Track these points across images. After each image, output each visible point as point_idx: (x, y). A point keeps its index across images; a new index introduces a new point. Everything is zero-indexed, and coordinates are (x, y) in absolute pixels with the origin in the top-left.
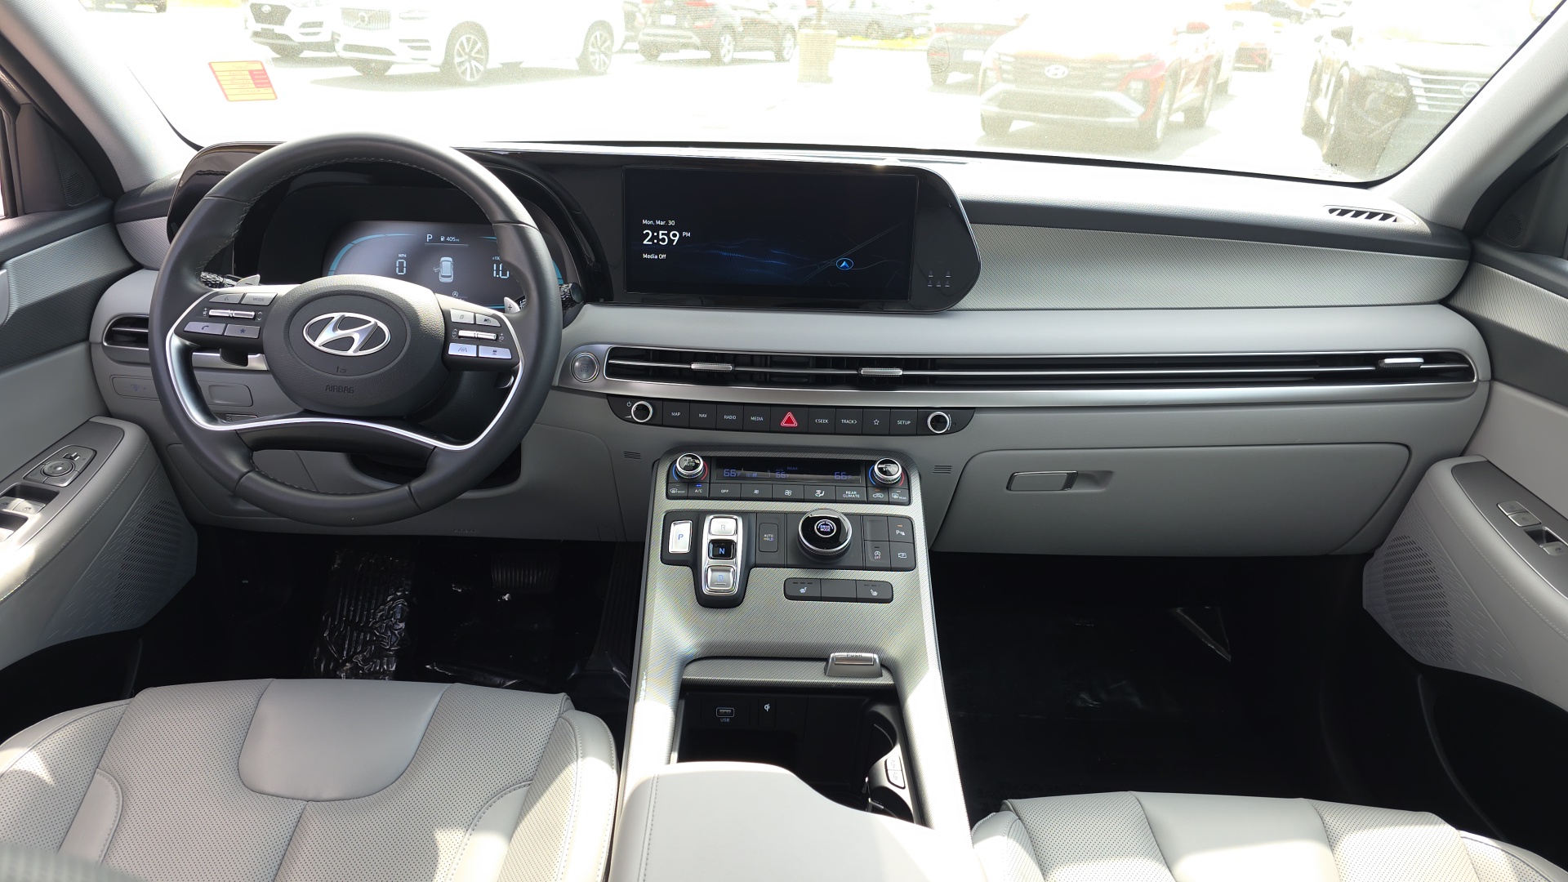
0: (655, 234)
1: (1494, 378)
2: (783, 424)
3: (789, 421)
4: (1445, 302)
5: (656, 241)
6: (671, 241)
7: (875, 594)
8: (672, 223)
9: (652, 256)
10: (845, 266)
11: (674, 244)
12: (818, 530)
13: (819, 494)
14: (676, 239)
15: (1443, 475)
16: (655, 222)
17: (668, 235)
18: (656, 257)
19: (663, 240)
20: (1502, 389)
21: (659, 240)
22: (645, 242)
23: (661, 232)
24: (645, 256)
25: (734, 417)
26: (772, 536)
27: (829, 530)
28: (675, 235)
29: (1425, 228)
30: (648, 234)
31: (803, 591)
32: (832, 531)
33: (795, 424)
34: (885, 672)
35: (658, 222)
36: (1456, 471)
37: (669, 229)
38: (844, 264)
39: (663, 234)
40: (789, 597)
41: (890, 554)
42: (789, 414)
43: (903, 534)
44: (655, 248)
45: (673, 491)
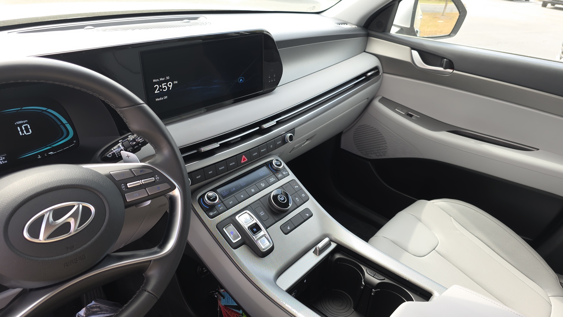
0: (161, 86)
1: (383, 72)
2: (242, 162)
3: (244, 159)
4: (365, 51)
5: (161, 90)
6: (169, 88)
7: (308, 215)
8: (168, 78)
9: (161, 99)
10: (241, 81)
11: (170, 89)
12: (281, 200)
13: (263, 185)
14: (171, 86)
15: (377, 104)
16: (159, 80)
17: (167, 85)
18: (163, 99)
19: (165, 88)
20: (385, 75)
21: (163, 89)
22: (156, 92)
23: (163, 84)
24: (157, 100)
25: (223, 167)
26: (262, 212)
27: (284, 199)
28: (170, 84)
29: (356, 27)
30: (157, 87)
31: (289, 228)
32: (285, 198)
33: (247, 160)
34: (332, 243)
35: (161, 79)
36: (380, 101)
37: (166, 81)
38: (241, 80)
39: (164, 85)
40: (286, 234)
41: (300, 197)
42: (244, 157)
43: (298, 187)
44: (162, 94)
45: (211, 214)
